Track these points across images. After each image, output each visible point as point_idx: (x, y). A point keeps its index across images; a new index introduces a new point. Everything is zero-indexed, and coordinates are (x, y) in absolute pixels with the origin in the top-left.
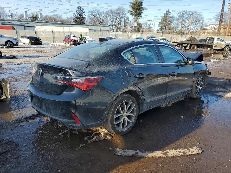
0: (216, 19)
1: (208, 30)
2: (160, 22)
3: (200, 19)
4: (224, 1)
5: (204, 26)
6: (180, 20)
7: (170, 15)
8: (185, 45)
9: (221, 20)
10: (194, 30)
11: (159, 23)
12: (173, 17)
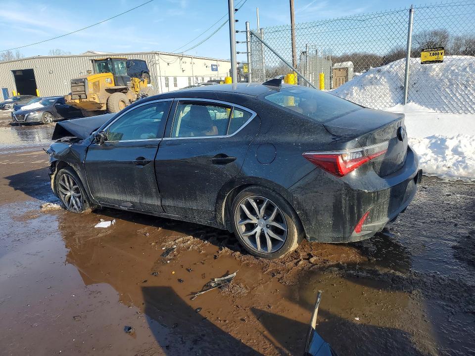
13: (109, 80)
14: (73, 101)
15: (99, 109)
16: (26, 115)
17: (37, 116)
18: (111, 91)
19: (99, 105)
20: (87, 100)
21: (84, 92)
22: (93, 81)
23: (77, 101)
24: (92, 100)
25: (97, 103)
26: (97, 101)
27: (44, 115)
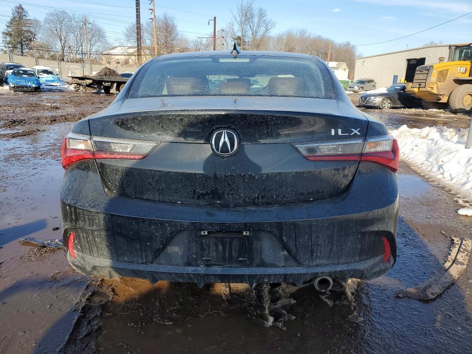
0: (128, 37)
1: (117, 57)
2: (6, 31)
3: (98, 34)
4: (138, 4)
5: (108, 48)
6: (55, 32)
7: (28, 18)
8: (107, 84)
9: (139, 39)
10: (90, 54)
11: (4, 33)
12: (37, 22)
13: (463, 69)
14: (412, 89)
15: (437, 101)
16: (368, 98)
17: (378, 101)
18: (460, 82)
19: (437, 96)
20: (425, 89)
21: (425, 81)
22: (440, 69)
23: (416, 90)
24: (429, 89)
25: (434, 94)
26: (435, 91)
27: (383, 100)
